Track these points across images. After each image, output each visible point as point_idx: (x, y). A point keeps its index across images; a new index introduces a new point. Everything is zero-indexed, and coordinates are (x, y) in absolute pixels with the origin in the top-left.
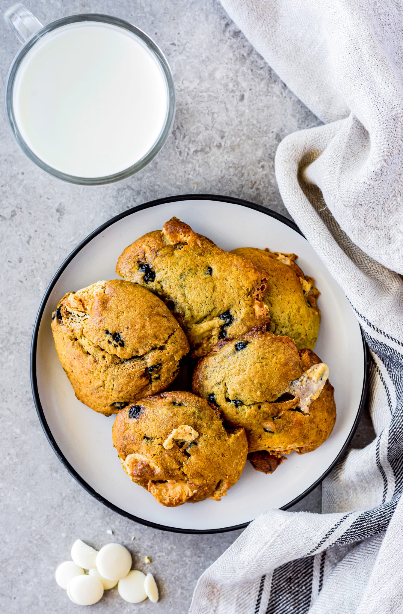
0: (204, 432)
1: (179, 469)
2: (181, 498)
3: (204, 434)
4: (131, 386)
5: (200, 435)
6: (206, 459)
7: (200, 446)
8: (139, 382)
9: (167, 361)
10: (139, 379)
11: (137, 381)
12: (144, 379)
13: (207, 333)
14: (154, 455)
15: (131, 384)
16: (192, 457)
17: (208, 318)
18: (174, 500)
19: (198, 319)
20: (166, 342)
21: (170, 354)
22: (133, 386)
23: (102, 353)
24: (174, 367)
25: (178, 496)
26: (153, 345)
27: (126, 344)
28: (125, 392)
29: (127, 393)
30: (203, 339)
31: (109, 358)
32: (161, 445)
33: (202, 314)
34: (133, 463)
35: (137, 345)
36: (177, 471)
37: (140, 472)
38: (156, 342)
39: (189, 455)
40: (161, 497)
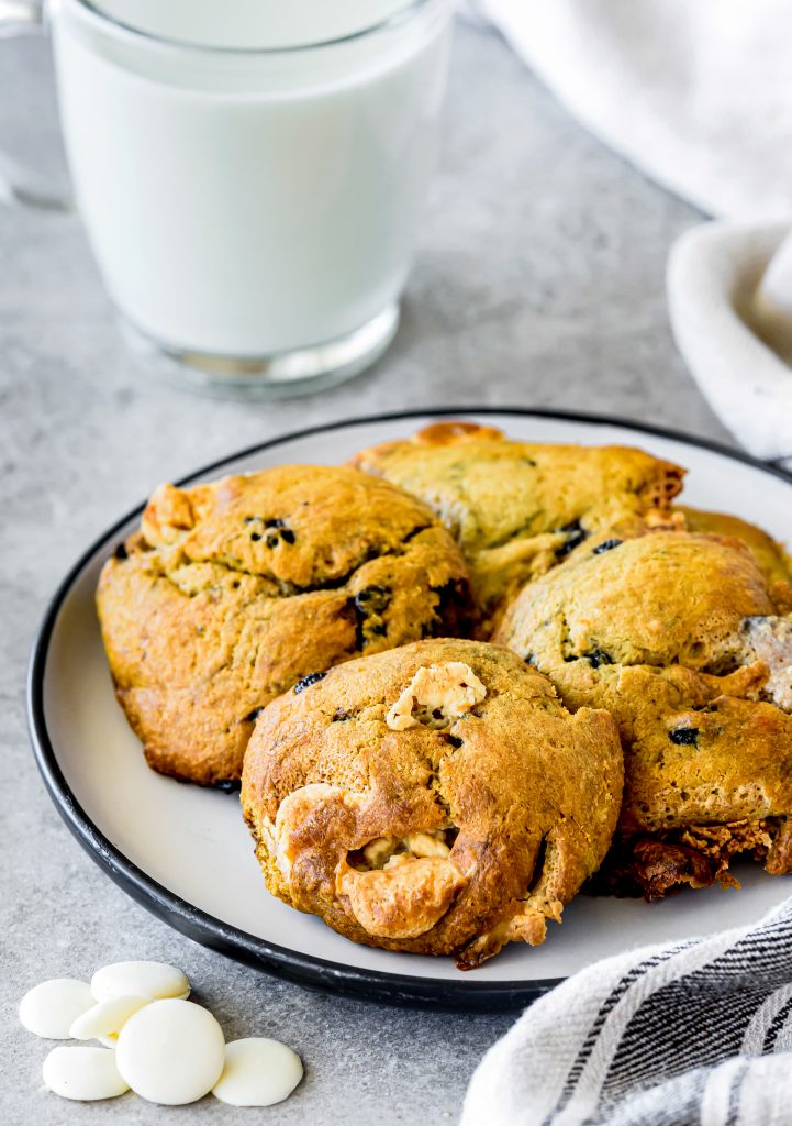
0: (502, 687)
1: (428, 785)
2: (428, 888)
3: (501, 691)
4: (306, 642)
5: (491, 693)
6: (506, 744)
7: (486, 718)
8: (329, 630)
9: (408, 585)
10: (329, 621)
11: (324, 625)
12: (342, 623)
13: (519, 568)
14: (359, 748)
15: (306, 637)
16: (466, 745)
17: (522, 534)
18: (409, 896)
19: (495, 536)
20: (407, 539)
21: (417, 566)
22: (310, 641)
23: (232, 576)
24: (426, 608)
25: (422, 882)
26: (371, 537)
27: (299, 537)
28: (288, 663)
29: (293, 666)
30: (506, 583)
31: (248, 584)
32: (382, 719)
33: (506, 525)
34: (297, 811)
35: (331, 539)
36: (422, 789)
37: (317, 819)
38: (382, 531)
39: (456, 743)
40: (370, 892)
